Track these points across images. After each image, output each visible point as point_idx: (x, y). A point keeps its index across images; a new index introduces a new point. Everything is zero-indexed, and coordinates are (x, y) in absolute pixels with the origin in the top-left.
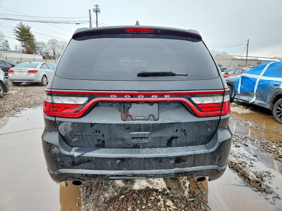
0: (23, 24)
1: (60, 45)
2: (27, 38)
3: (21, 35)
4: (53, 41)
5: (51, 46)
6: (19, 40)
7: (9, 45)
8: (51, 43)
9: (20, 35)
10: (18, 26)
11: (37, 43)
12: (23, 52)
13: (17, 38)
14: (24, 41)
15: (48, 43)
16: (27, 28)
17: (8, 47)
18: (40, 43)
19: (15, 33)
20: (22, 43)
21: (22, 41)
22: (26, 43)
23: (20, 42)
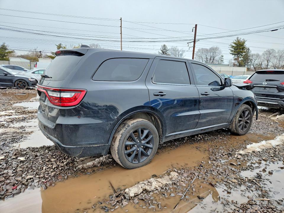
0: (239, 39)
1: (277, 55)
2: (240, 52)
3: (236, 49)
4: (269, 52)
5: (265, 57)
6: (233, 54)
7: (223, 60)
8: (267, 54)
9: (234, 49)
10: (235, 41)
11: (251, 55)
12: (234, 65)
13: (231, 53)
14: (237, 54)
15: (263, 54)
16: (242, 42)
17: (222, 61)
18: (255, 55)
19: (231, 48)
20: (234, 57)
21: (235, 54)
22: (239, 57)
23: (234, 56)
